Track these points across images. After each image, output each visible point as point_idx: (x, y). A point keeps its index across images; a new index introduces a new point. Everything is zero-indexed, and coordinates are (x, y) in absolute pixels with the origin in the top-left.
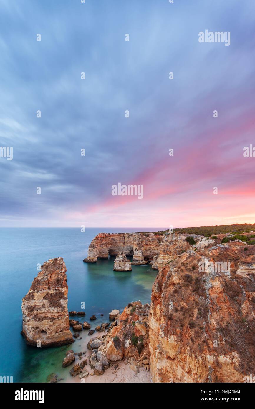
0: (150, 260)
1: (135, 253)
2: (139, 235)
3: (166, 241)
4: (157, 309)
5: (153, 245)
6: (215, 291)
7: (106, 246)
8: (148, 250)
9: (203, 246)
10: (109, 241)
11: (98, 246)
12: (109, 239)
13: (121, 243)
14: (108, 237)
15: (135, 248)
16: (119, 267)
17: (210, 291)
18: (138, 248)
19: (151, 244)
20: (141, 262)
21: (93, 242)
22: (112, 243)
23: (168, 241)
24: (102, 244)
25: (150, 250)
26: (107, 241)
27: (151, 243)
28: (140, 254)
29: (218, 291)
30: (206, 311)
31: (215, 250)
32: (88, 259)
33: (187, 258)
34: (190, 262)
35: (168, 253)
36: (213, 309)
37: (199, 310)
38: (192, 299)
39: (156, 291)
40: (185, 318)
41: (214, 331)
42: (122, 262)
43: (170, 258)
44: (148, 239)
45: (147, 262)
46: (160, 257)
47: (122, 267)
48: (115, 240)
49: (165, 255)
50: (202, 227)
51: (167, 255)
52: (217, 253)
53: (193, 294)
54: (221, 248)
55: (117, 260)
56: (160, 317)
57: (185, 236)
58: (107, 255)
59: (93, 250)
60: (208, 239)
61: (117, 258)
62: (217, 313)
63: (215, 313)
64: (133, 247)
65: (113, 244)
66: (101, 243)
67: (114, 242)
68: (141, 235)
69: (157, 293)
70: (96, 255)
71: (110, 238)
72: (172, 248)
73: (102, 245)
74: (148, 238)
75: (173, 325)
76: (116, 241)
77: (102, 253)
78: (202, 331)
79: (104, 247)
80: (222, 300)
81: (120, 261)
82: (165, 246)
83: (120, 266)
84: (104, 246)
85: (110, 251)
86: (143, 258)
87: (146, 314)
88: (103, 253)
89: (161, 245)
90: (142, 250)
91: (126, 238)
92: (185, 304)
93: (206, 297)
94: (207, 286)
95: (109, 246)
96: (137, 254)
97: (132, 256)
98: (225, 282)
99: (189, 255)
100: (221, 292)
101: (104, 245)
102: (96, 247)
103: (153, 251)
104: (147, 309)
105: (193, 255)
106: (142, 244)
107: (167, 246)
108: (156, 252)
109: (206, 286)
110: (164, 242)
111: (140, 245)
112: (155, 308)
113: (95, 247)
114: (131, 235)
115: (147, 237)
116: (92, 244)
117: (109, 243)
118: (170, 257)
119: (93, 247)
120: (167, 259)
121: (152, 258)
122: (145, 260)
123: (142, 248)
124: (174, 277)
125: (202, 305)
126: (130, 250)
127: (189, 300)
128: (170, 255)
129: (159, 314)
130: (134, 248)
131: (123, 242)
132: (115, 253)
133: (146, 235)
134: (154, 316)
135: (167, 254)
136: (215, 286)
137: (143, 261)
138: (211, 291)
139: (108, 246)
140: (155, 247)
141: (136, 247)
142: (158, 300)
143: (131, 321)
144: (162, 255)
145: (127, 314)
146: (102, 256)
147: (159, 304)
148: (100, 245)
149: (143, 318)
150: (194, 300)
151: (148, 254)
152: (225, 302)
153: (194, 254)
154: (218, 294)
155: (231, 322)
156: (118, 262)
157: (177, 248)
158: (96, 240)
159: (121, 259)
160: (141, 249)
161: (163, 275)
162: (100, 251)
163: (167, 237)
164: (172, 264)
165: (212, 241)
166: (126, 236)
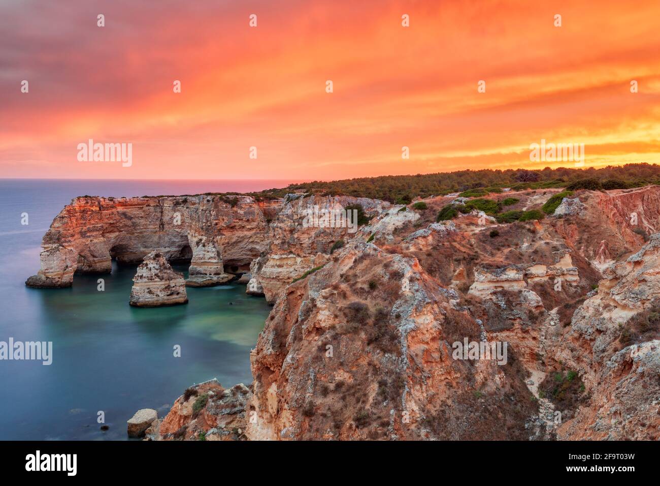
0: (239, 271)
1: (197, 252)
2: (208, 201)
3: (288, 216)
4: (268, 395)
5: (250, 229)
6: (420, 337)
7: (103, 236)
8: (236, 243)
9: (391, 228)
10: (111, 221)
11: (76, 236)
12: (113, 213)
13: (151, 227)
14: (108, 208)
15: (195, 240)
16: (148, 295)
17: (410, 338)
18: (204, 238)
19: (243, 227)
20: (215, 278)
21: (56, 225)
22: (122, 227)
23: (295, 217)
24: (89, 230)
25: (241, 245)
26: (106, 221)
27: (245, 224)
28: (213, 255)
29: (428, 337)
30: (399, 385)
31: (424, 237)
32: (43, 278)
33: (355, 261)
34: (365, 271)
35: (293, 250)
36: (413, 378)
37: (382, 384)
38: (364, 362)
39: (269, 350)
40: (346, 406)
41: (413, 427)
42: (157, 279)
43: (298, 263)
44: (236, 212)
45: (231, 276)
46: (271, 263)
47: (159, 293)
48: (131, 218)
49: (283, 254)
50: (382, 179)
51: (289, 257)
52: (427, 245)
53: (368, 349)
54: (438, 232)
55: (141, 277)
56: (278, 411)
57: (340, 202)
58: (106, 263)
59: (57, 249)
60: (404, 210)
61: (141, 271)
62: (421, 386)
63: (418, 387)
64: (189, 237)
65: (126, 229)
66: (85, 229)
67: (129, 223)
68: (213, 201)
69: (271, 354)
70: (69, 264)
71: (114, 210)
72: (306, 235)
73: (88, 234)
74: (235, 209)
75: (315, 427)
76: (134, 220)
77: (91, 259)
78: (385, 430)
79: (95, 241)
80: (436, 355)
81: (151, 279)
82: (285, 231)
83: (150, 292)
84: (96, 237)
85: (117, 251)
86: (220, 267)
87: (236, 409)
88: (94, 256)
89: (274, 229)
90: (216, 244)
91: (166, 212)
92: (346, 375)
93: (400, 354)
94: (403, 327)
95: (113, 235)
96: (201, 256)
97: (188, 262)
98: (444, 315)
99: (360, 254)
100: (433, 339)
101: (94, 234)
102: (70, 241)
103: (250, 247)
104: (240, 397)
105: (372, 252)
106: (218, 227)
107: (292, 231)
108: (258, 247)
109: (400, 329)
110: (283, 221)
111: (211, 231)
112: (265, 394)
113: (65, 242)
114: (181, 202)
115: (233, 206)
116: (53, 231)
117: (113, 228)
118: (299, 260)
119: (58, 239)
120: (291, 266)
121: (247, 266)
122: (225, 271)
123: (219, 238)
124: (320, 311)
125: (389, 373)
126: (179, 246)
127: (358, 366)
128: (299, 255)
129: (275, 406)
130: (193, 240)
131: (158, 223)
132: (132, 257)
133: (229, 203)
134: (262, 411)
135: (291, 252)
136: (422, 327)
137: (219, 274)
138: (413, 337)
139: (107, 235)
140: (255, 234)
141: (200, 237)
142: (273, 372)
143: (194, 432)
144: (276, 257)
145: (181, 416)
146: (90, 266)
147: (276, 381)
148: (83, 234)
149: (228, 420)
150: (369, 364)
151: (235, 254)
152: (441, 361)
153: (375, 250)
154: (427, 343)
155: (449, 402)
156: (146, 280)
157: (317, 236)
158: (65, 220)
159: (154, 272)
160: (214, 243)
161: (289, 310)
162: (82, 251)
163: (293, 206)
164: (315, 280)
165: (413, 216)
166: (167, 205)
